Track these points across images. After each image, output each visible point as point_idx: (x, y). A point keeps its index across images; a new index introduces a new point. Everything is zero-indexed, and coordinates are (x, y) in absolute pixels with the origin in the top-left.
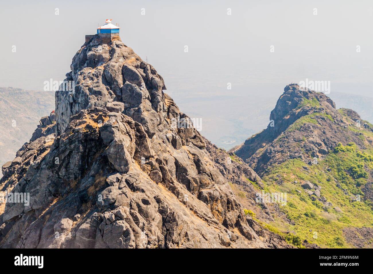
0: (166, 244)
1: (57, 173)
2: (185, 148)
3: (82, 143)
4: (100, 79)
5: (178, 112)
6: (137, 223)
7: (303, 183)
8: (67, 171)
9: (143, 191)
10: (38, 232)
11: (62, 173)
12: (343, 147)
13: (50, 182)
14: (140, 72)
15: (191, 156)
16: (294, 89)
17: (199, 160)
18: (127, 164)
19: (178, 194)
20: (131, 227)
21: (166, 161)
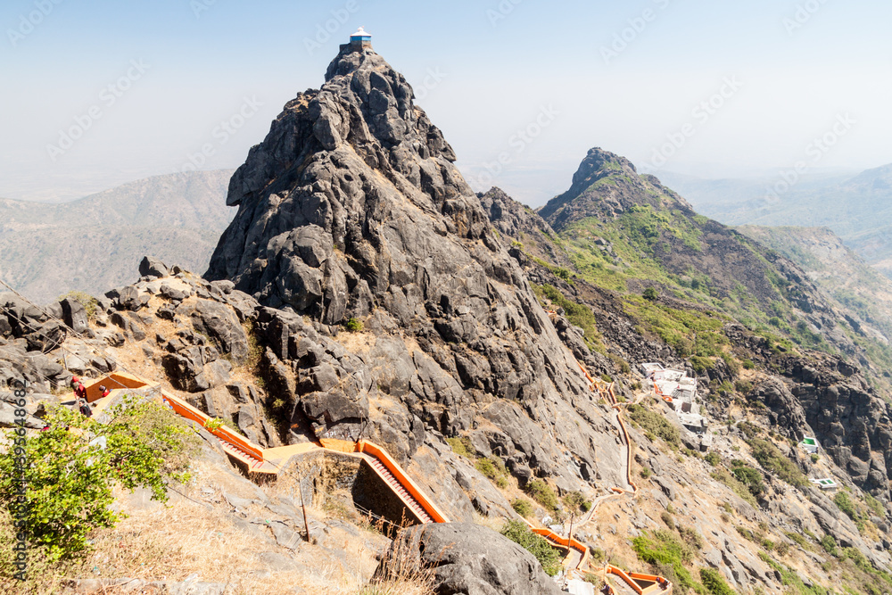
0: (366, 219)
1: (273, 155)
2: (434, 159)
3: (296, 124)
4: (349, 86)
5: (428, 123)
6: (338, 198)
7: (596, 239)
8: (282, 152)
9: (347, 168)
10: (251, 211)
11: (278, 154)
12: (638, 208)
13: (266, 164)
14: (388, 79)
15: (438, 167)
16: (597, 152)
17: (446, 171)
18: (333, 141)
19: (394, 181)
20: (329, 200)
21: (411, 169)
